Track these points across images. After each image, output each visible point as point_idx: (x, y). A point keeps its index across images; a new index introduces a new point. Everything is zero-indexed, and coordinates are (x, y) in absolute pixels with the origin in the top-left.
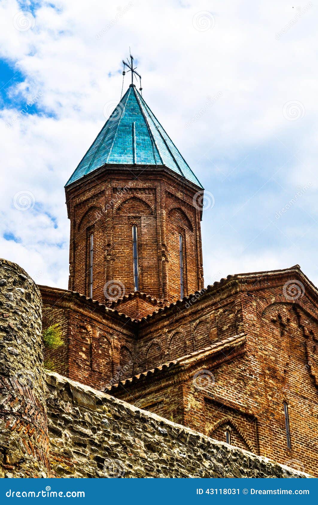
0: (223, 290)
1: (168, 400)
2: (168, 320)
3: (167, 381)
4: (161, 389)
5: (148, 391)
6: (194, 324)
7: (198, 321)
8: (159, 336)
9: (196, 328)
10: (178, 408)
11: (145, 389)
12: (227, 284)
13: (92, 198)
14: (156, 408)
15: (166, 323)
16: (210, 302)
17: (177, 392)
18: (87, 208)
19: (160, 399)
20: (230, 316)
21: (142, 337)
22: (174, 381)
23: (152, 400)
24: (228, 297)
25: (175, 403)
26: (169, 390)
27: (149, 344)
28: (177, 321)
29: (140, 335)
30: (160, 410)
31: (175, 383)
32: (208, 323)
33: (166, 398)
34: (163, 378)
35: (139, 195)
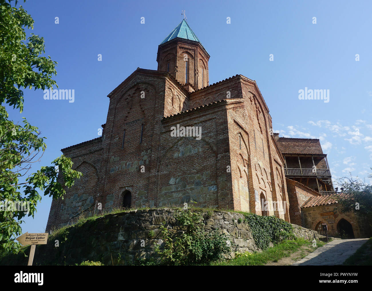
0: (232, 81)
1: (218, 117)
2: (205, 93)
3: (218, 109)
4: (215, 112)
5: (207, 113)
6: (217, 95)
7: (219, 94)
8: (200, 99)
9: (218, 96)
10: (224, 121)
11: (206, 112)
12: (235, 79)
13: (170, 50)
14: (211, 121)
15: (203, 94)
16: (226, 86)
17: (224, 114)
18: (167, 53)
19: (214, 117)
20: (235, 92)
21: (191, 100)
22: (223, 109)
23: (210, 117)
24: (235, 84)
25: (222, 119)
26: (219, 113)
27: (194, 102)
28: (209, 93)
29: (191, 98)
30: (213, 122)
31: (223, 110)
32: (224, 94)
33: (217, 116)
34: (216, 107)
35: (189, 51)
